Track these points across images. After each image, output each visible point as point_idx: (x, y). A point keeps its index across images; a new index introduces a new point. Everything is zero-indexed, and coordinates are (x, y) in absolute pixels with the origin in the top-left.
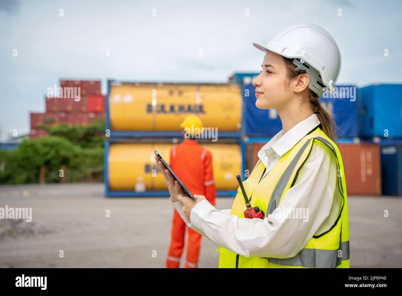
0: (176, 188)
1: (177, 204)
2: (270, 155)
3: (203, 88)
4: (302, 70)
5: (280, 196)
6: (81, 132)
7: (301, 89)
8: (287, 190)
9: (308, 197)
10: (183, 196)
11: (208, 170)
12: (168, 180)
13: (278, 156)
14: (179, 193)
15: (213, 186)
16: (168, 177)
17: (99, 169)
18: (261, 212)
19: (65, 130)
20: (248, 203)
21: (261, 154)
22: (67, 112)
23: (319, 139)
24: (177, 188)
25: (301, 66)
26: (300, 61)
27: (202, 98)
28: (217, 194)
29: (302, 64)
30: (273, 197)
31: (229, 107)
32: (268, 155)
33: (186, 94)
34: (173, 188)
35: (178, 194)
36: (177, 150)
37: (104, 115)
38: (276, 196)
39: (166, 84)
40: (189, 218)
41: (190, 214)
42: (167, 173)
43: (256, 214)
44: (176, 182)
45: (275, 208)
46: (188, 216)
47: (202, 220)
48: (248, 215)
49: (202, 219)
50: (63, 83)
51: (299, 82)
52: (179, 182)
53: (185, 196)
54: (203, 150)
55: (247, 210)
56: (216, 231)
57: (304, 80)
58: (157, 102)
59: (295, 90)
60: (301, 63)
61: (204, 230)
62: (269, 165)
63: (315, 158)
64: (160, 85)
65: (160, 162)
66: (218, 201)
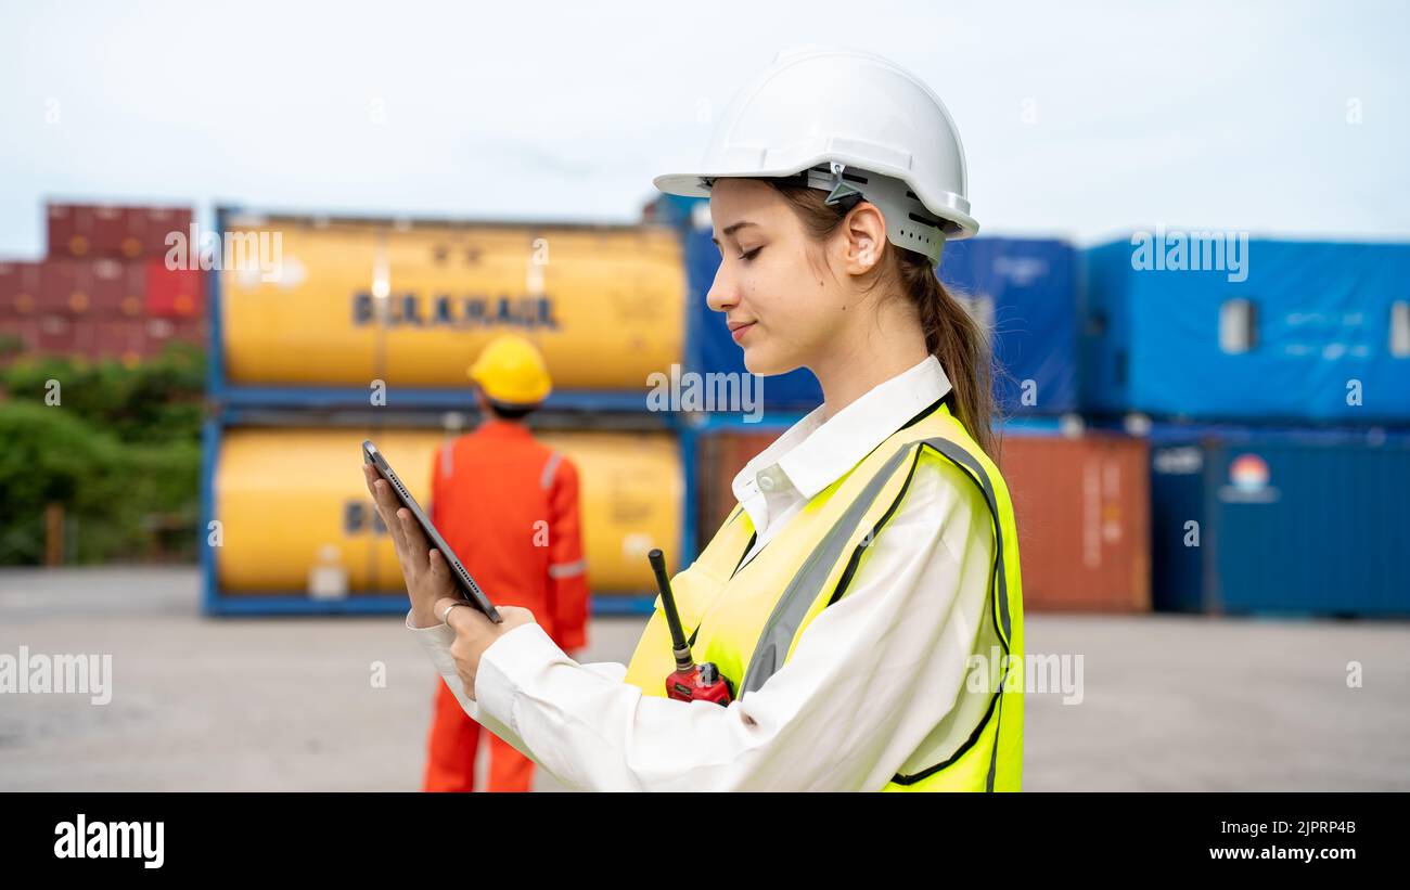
0: (433, 576)
1: (432, 635)
2: (774, 491)
4: (848, 196)
5: (792, 631)
6: (119, 389)
7: (867, 257)
8: (818, 611)
9: (882, 639)
10: (455, 605)
11: (565, 526)
12: (405, 548)
13: (799, 495)
14: (442, 595)
15: (580, 580)
16: (406, 535)
17: (184, 516)
18: (723, 683)
20: (684, 647)
21: (746, 485)
22: (70, 316)
23: (939, 446)
24: (437, 577)
25: (839, 185)
26: (829, 171)
27: (548, 274)
28: (594, 605)
29: (840, 177)
30: (768, 634)
31: (643, 308)
32: (768, 488)
33: (492, 260)
34: (421, 580)
35: (436, 601)
36: (456, 454)
37: (204, 329)
38: (778, 630)
39: (424, 225)
40: (470, 684)
41: (474, 669)
42: (404, 520)
44: (433, 553)
45: (773, 672)
46: (467, 675)
47: (518, 693)
48: (679, 690)
49: (515, 687)
50: (56, 214)
51: (853, 238)
52: (443, 556)
53: (462, 605)
54: (547, 454)
55: (678, 672)
56: (561, 734)
57: (868, 224)
58: (392, 287)
59: (854, 270)
60: (835, 176)
61: (520, 726)
62: (769, 522)
63: (922, 510)
64: (404, 229)
65: (379, 483)
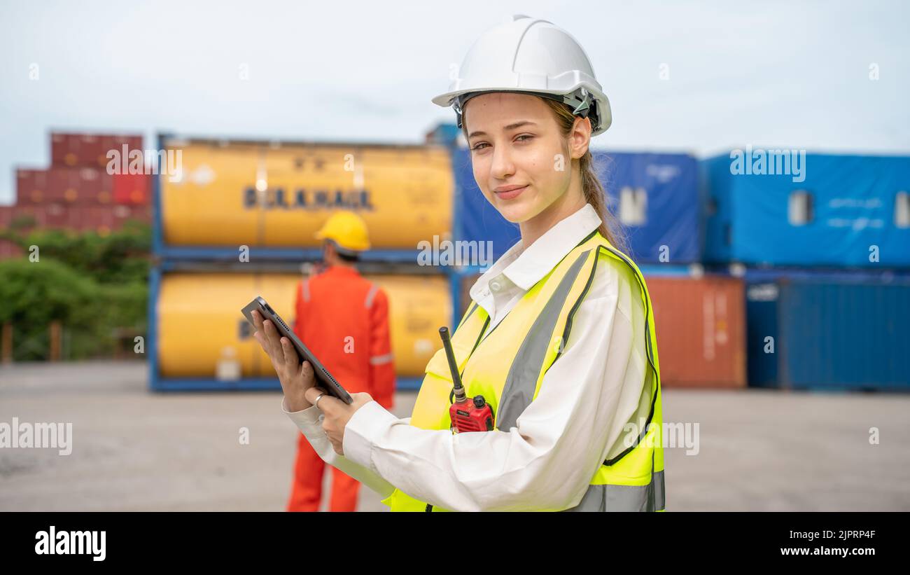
0: (303, 378)
1: (303, 415)
2: (500, 291)
3: (369, 155)
6: (97, 249)
11: (380, 332)
15: (389, 366)
16: (285, 353)
17: (137, 329)
19: (59, 243)
22: (65, 204)
24: (307, 377)
27: (367, 175)
28: (397, 384)
31: (426, 197)
32: (496, 290)
33: (332, 167)
36: (311, 287)
37: (150, 212)
39: (289, 146)
40: (338, 445)
41: (341, 436)
42: (285, 344)
43: (478, 412)
44: (304, 364)
46: (336, 440)
47: (373, 448)
48: (460, 414)
49: (372, 444)
50: (57, 140)
53: (326, 394)
54: (368, 288)
55: (457, 403)
58: (268, 184)
64: (276, 148)
66: (399, 400)
